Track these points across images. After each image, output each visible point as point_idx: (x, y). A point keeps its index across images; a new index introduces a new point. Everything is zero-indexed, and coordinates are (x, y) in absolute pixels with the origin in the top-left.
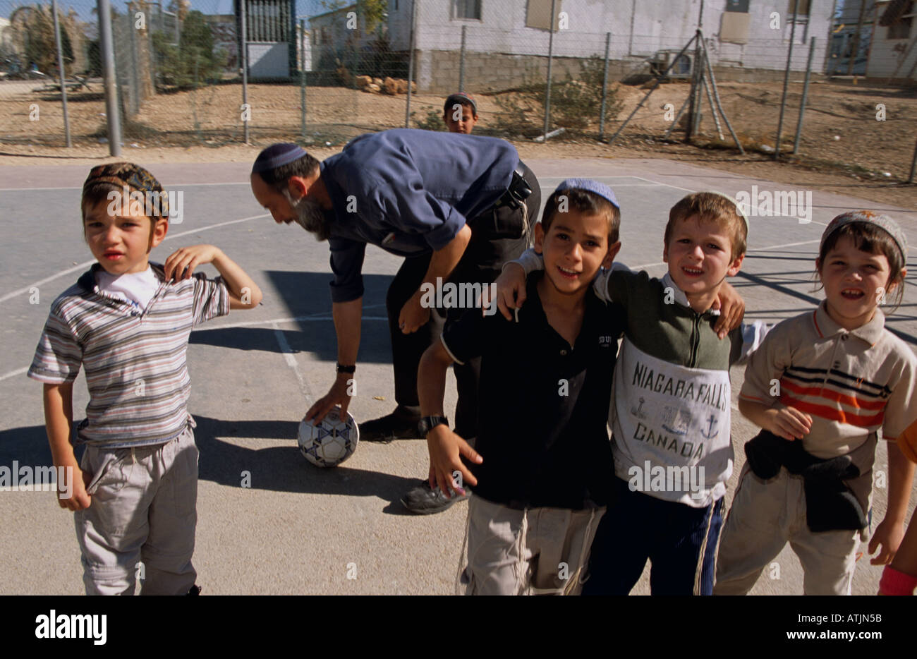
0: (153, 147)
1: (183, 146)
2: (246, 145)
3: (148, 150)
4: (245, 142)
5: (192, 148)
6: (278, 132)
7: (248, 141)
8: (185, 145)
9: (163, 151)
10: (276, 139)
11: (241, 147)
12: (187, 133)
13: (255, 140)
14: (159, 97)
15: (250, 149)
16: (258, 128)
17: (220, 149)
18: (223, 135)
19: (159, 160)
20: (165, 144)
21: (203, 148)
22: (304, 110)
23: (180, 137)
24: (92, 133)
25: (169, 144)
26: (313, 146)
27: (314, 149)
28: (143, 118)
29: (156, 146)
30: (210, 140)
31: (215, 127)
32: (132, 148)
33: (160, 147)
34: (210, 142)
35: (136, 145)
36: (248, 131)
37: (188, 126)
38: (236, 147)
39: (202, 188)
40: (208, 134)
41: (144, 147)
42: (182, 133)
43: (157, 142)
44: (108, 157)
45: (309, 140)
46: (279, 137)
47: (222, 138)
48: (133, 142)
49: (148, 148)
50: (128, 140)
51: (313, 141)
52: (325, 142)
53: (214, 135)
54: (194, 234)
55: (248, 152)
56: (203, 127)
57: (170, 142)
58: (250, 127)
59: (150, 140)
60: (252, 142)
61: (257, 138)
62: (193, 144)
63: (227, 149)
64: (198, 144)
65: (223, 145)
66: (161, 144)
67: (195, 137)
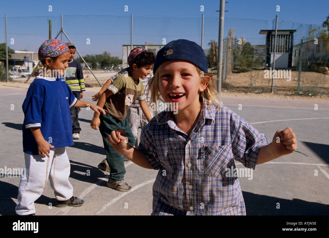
1: (245, 92)
3: (231, 93)
4: (271, 92)
6: (286, 89)
7: (273, 92)
8: (246, 92)
9: (237, 94)
10: (285, 92)
11: (270, 94)
12: (247, 88)
14: (233, 74)
15: (273, 95)
16: (277, 87)
19: (235, 97)
20: (237, 91)
21: (253, 94)
22: (299, 80)
23: (243, 89)
25: (239, 91)
26: (303, 95)
28: (228, 81)
29: (233, 92)
31: (258, 86)
32: (224, 92)
33: (236, 92)
34: (256, 91)
35: (226, 91)
36: (273, 88)
37: (247, 85)
38: (268, 94)
40: (256, 88)
41: (229, 92)
42: (244, 87)
43: (234, 90)
45: (301, 93)
46: (287, 91)
47: (261, 90)
48: (225, 90)
49: (230, 92)
50: (223, 89)
51: (303, 93)
52: (309, 94)
53: (258, 89)
55: (273, 96)
56: (254, 85)
57: (239, 90)
58: (274, 86)
59: (231, 89)
60: (275, 92)
61: (277, 91)
62: (249, 92)
63: (263, 94)
64: (251, 92)
65: (262, 93)
66: (236, 91)
67: (250, 89)
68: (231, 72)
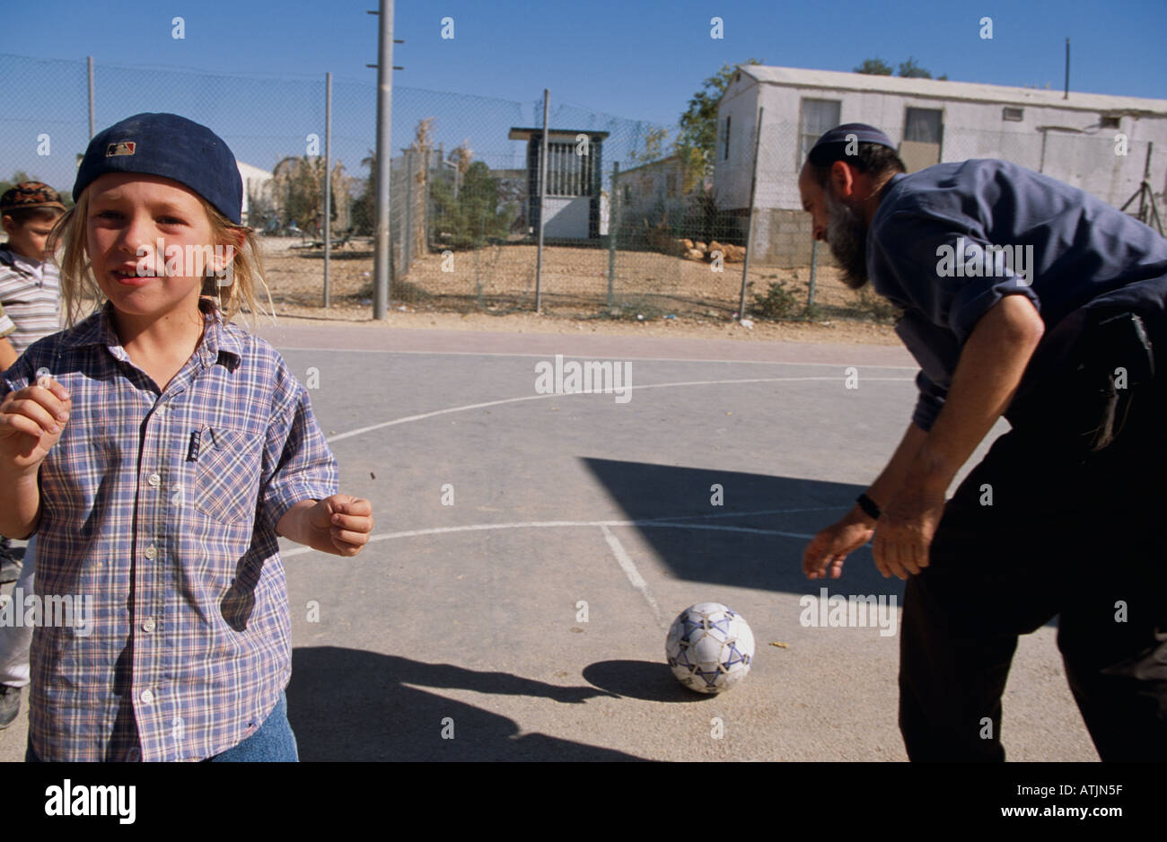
0: (424, 312)
1: (460, 312)
2: (537, 315)
3: (418, 315)
4: (536, 311)
5: (471, 315)
6: (576, 300)
7: (540, 310)
8: (463, 311)
9: (436, 316)
10: (574, 309)
11: (531, 317)
12: (466, 298)
13: (548, 308)
14: (432, 257)
15: (542, 319)
16: (552, 295)
17: (505, 317)
18: (509, 301)
19: (430, 327)
20: (438, 309)
21: (484, 316)
22: (611, 277)
23: (456, 302)
24: (353, 293)
25: (443, 309)
26: (622, 320)
27: (622, 323)
28: (412, 278)
29: (427, 310)
30: (492, 305)
31: (499, 292)
32: (398, 311)
33: (433, 312)
34: (492, 309)
35: (403, 308)
36: (540, 297)
37: (466, 289)
38: (525, 317)
39: (487, 358)
40: (491, 300)
41: (413, 311)
42: (459, 297)
43: (429, 306)
44: (370, 320)
45: (616, 312)
46: (578, 306)
47: (508, 304)
48: (401, 305)
49: (417, 312)
50: (395, 302)
51: (621, 313)
52: (636, 315)
53: (498, 301)
54: (482, 408)
55: (540, 323)
56: (487, 290)
57: (444, 306)
58: (542, 294)
59: (420, 303)
60: (545, 310)
61: (551, 306)
62: (472, 310)
63: (513, 317)
64: (477, 310)
65: (508, 313)
66: (433, 309)
67: (475, 302)
68: (425, 251)
